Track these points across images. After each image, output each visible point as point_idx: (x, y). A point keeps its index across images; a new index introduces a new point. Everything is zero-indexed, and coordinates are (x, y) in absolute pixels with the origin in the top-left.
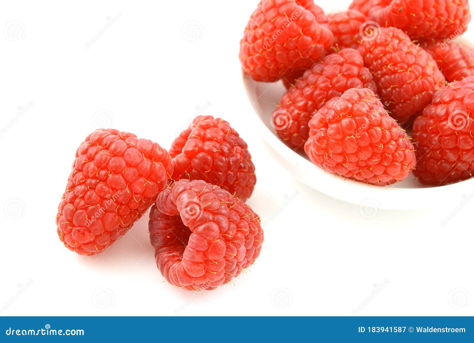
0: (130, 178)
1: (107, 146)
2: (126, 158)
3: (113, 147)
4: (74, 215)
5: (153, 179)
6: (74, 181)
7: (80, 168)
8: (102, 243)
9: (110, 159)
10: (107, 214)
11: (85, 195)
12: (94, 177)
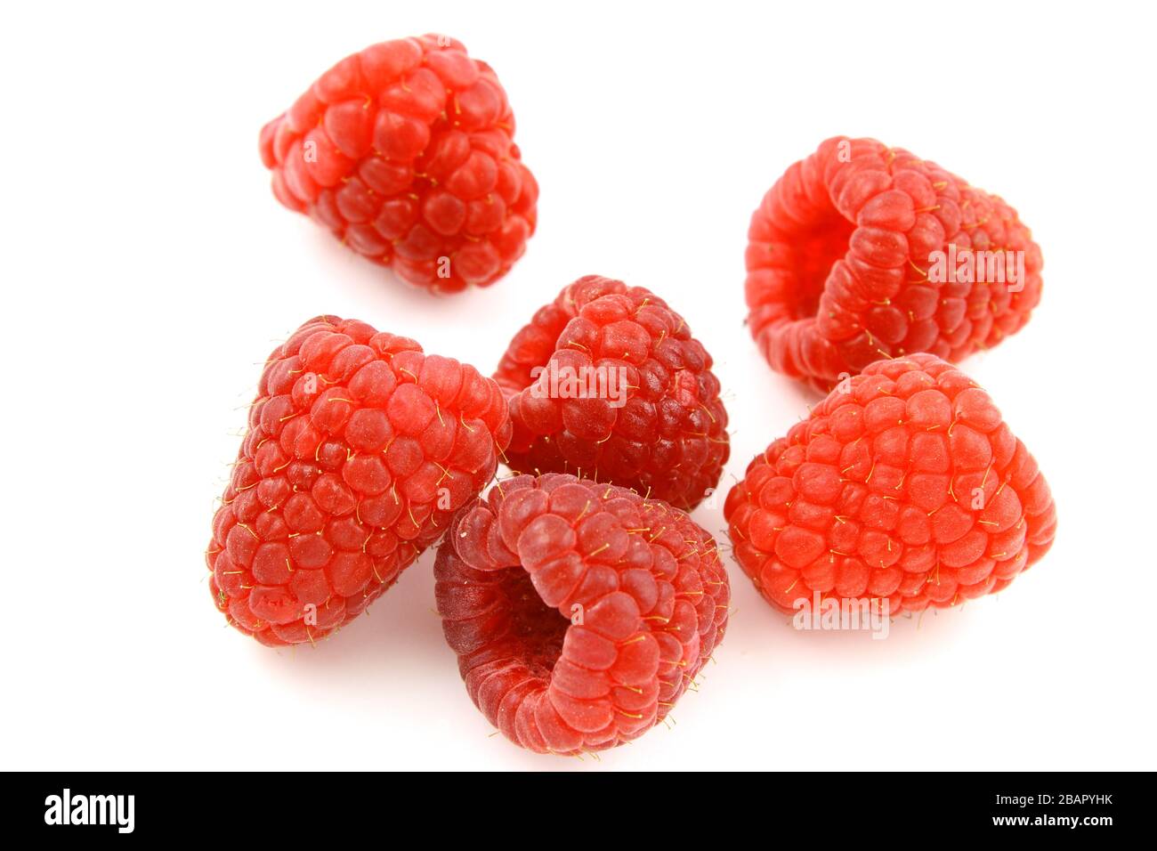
0: (400, 465)
1: (344, 378)
2: (393, 412)
3: (359, 379)
4: (255, 554)
5: (460, 464)
6: (256, 463)
7: (272, 431)
8: (325, 625)
9: (351, 415)
10: (340, 555)
11: (284, 504)
12: (309, 460)
